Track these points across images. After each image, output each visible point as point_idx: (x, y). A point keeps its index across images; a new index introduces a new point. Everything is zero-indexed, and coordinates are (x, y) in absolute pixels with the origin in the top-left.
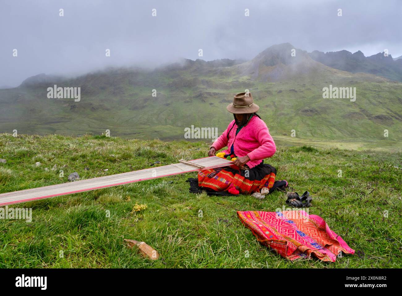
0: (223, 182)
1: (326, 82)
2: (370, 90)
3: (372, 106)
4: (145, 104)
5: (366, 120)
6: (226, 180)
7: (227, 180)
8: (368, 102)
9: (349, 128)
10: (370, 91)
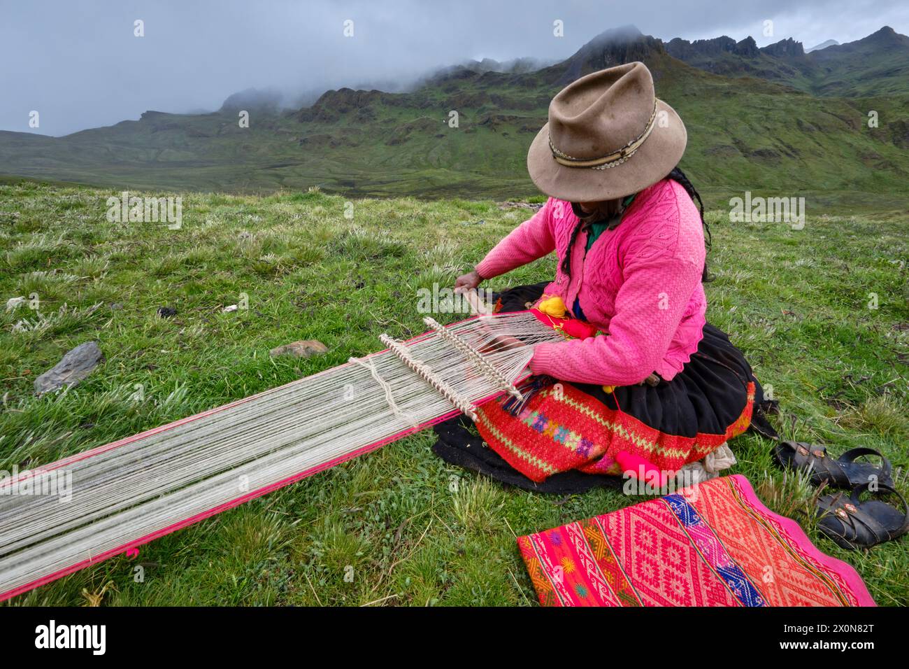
0: (567, 445)
1: (686, 95)
2: (755, 107)
3: (753, 134)
4: (407, 136)
5: (740, 158)
6: (579, 438)
7: (583, 439)
8: (748, 127)
9: (710, 171)
10: (754, 110)
